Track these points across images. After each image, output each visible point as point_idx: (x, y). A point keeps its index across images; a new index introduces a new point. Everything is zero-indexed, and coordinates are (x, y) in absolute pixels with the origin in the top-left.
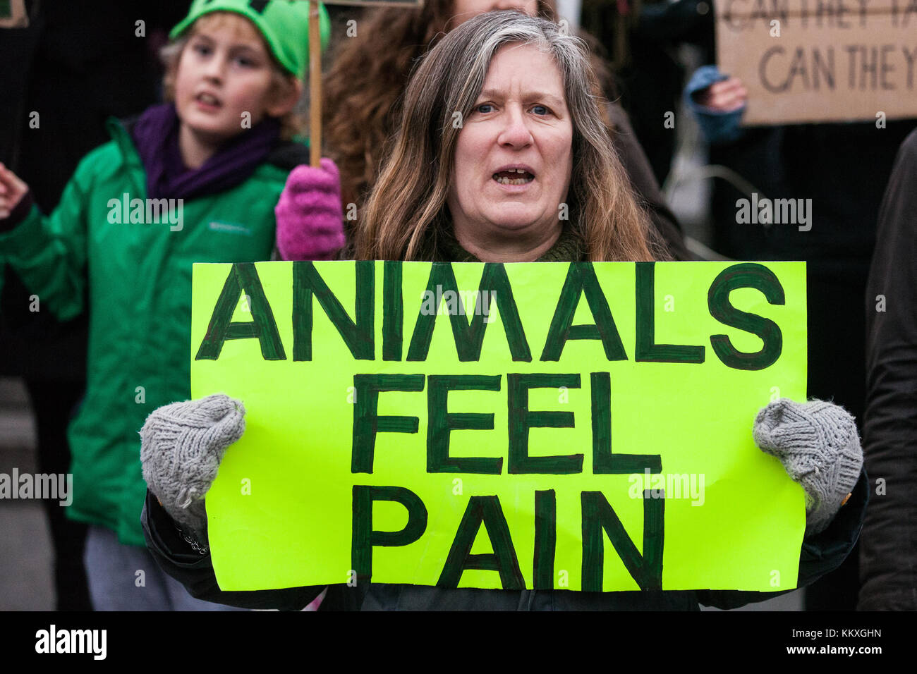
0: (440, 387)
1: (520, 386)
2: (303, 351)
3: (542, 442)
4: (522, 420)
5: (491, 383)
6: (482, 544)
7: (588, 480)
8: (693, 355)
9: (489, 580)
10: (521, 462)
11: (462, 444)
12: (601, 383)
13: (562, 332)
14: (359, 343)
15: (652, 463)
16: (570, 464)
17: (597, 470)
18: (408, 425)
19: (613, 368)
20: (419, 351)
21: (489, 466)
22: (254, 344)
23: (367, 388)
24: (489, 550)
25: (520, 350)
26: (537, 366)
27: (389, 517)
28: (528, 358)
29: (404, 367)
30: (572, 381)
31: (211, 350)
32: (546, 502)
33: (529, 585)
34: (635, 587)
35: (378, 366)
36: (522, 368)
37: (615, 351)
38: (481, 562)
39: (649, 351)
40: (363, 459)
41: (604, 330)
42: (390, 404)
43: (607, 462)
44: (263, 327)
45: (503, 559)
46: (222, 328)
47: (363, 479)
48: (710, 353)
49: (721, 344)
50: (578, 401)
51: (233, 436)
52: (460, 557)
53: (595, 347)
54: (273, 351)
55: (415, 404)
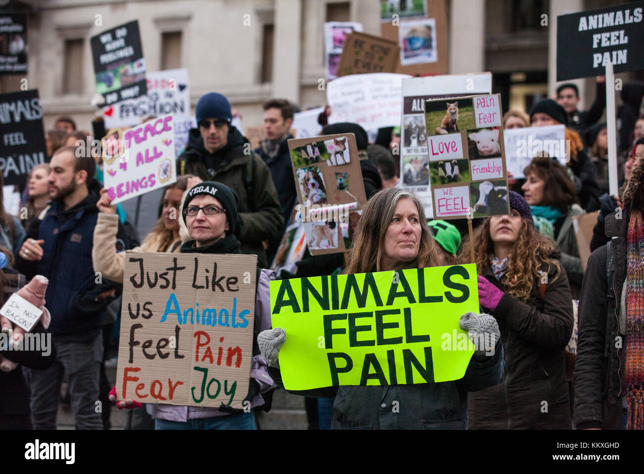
0: (352, 317)
1: (379, 315)
2: (306, 309)
3: (388, 334)
4: (381, 326)
5: (369, 315)
6: (372, 370)
7: (405, 345)
8: (439, 299)
9: (375, 382)
10: (381, 341)
11: (361, 336)
12: (408, 312)
13: (393, 294)
14: (324, 305)
15: (426, 338)
16: (398, 341)
17: (408, 342)
18: (342, 331)
19: (411, 306)
20: (345, 306)
21: (371, 343)
22: (290, 308)
23: (328, 320)
24: (375, 372)
25: (379, 302)
26: (385, 307)
27: (341, 363)
28: (382, 305)
29: (340, 311)
30: (397, 312)
31: (277, 310)
32: (391, 354)
33: (389, 383)
34: (424, 381)
35: (331, 312)
36: (380, 308)
37: (412, 300)
38: (372, 376)
39: (424, 299)
40: (329, 344)
41: (408, 293)
42: (336, 324)
43: (411, 339)
44: (293, 302)
45: (379, 375)
46: (280, 303)
47: (330, 351)
48: (445, 298)
49: (448, 295)
50: (400, 319)
51: (282, 342)
52: (365, 375)
53: (405, 299)
54: (296, 309)
55: (344, 324)
